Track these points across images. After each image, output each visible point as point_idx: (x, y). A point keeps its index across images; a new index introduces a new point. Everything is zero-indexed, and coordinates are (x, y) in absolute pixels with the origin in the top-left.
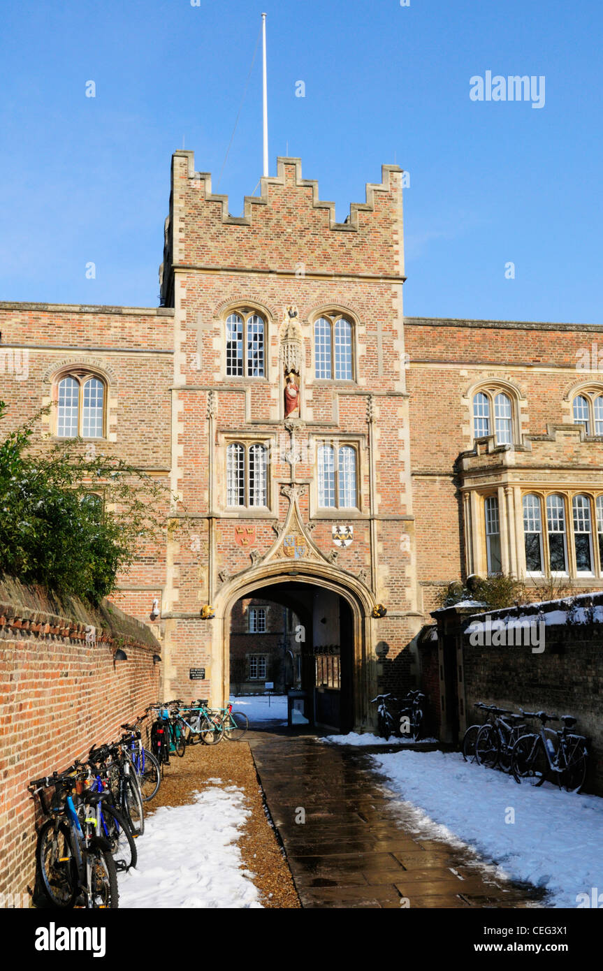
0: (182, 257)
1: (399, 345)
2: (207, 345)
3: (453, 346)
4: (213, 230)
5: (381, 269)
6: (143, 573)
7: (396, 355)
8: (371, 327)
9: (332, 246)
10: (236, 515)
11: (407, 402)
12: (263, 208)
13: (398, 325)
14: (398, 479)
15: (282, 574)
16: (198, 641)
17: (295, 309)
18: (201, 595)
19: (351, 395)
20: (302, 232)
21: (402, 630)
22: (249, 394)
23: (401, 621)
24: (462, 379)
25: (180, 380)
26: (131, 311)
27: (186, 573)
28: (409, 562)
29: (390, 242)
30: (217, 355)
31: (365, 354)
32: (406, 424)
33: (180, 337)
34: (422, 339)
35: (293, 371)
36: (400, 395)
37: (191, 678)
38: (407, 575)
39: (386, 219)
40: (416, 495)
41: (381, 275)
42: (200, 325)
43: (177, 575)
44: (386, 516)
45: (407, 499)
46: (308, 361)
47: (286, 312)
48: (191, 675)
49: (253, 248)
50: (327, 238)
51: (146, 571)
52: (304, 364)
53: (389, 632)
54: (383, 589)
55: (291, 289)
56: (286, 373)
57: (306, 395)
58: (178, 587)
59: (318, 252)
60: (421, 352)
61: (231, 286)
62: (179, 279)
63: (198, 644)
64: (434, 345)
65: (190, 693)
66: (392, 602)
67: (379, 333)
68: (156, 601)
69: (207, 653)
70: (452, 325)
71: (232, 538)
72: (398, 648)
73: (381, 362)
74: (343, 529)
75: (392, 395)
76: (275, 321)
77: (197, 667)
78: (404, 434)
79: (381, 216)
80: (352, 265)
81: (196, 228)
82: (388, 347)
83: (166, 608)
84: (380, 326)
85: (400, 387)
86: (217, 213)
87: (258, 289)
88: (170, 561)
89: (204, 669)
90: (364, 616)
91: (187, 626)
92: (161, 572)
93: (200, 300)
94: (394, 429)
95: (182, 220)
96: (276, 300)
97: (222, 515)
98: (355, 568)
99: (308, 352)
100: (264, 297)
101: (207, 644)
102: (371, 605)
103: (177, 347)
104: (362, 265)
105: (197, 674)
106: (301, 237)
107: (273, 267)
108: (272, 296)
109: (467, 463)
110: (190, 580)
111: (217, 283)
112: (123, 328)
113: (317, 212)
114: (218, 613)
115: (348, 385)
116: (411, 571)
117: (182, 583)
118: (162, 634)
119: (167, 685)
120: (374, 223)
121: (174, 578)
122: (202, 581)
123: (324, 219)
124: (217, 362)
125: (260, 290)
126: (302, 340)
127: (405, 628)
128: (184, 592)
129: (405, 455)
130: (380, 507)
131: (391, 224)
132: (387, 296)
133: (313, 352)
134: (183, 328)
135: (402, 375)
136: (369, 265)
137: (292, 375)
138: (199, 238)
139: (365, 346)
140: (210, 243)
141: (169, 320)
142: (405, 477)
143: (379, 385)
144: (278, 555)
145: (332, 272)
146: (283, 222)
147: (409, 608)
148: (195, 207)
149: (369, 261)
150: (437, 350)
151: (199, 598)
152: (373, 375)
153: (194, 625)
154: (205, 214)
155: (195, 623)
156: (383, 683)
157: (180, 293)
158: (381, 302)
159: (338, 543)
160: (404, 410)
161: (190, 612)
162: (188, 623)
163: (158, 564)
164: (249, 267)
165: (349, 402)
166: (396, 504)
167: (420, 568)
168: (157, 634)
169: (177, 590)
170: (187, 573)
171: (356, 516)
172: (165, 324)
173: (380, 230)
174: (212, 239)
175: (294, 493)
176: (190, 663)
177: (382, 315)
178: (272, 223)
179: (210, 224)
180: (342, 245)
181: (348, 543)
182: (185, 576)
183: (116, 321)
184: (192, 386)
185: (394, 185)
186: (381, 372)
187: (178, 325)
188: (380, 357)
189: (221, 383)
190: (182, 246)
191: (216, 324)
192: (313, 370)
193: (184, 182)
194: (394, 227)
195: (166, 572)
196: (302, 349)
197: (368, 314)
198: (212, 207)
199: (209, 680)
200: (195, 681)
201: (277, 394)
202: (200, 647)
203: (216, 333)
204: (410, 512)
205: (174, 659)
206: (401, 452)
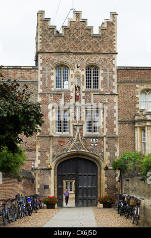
0: (41, 48)
1: (115, 77)
2: (49, 78)
3: (134, 76)
4: (51, 38)
5: (109, 50)
7: (114, 80)
8: (105, 70)
9: (92, 42)
10: (59, 136)
11: (117, 96)
12: (68, 30)
13: (115, 70)
14: (113, 123)
15: (74, 155)
16: (46, 176)
17: (79, 65)
18: (47, 162)
19: (98, 94)
20: (82, 38)
21: (113, 174)
22: (63, 95)
24: (137, 88)
25: (40, 91)
26: (24, 68)
27: (42, 154)
28: (116, 151)
29: (112, 40)
30: (52, 81)
31: (103, 80)
32: (117, 104)
33: (40, 76)
34: (123, 74)
35: (78, 87)
36: (115, 94)
37: (44, 188)
38: (116, 155)
39: (111, 32)
40: (119, 129)
41: (109, 52)
42: (47, 72)
43: (39, 155)
44: (109, 136)
45: (116, 130)
46: (83, 83)
47: (76, 66)
49: (65, 44)
50: (90, 40)
51: (30, 154)
52: (82, 84)
53: (109, 174)
54: (107, 160)
55: (78, 58)
56: (76, 88)
57: (83, 95)
59: (87, 45)
60: (122, 79)
61: (57, 58)
62: (40, 56)
64: (127, 76)
65: (44, 193)
66: (110, 164)
67: (108, 73)
68: (33, 164)
69: (49, 180)
70: (133, 69)
71: (57, 143)
72: (112, 179)
73: (108, 83)
74: (94, 140)
75: (112, 94)
76: (72, 70)
77: (46, 185)
78: (116, 108)
79: (109, 31)
80: (99, 49)
81: (45, 38)
82: (111, 77)
83: (36, 166)
84: (108, 70)
85: (115, 91)
86: (52, 33)
87: (66, 58)
88: (37, 151)
89: (48, 185)
90: (101, 169)
91: (43, 172)
93: (47, 63)
94: (112, 106)
95: (41, 35)
96: (73, 62)
97: (54, 136)
98: (98, 153)
99: (83, 80)
100: (69, 61)
101: (49, 177)
102: (103, 165)
103: (39, 79)
104: (102, 49)
105: (46, 187)
106: (81, 40)
107: (72, 51)
108: (71, 61)
109: (136, 118)
110: (44, 157)
111: (53, 57)
112: (21, 73)
113: (87, 31)
114: (53, 167)
115: (97, 91)
117: (41, 158)
118: (35, 174)
119: (37, 190)
120: (107, 34)
122: (48, 157)
123: (89, 33)
124: (53, 84)
125: (67, 59)
126: (81, 76)
128: (42, 161)
129: (116, 115)
130: (107, 133)
131: (113, 34)
132: (111, 59)
133: (85, 80)
134: (41, 73)
135: (116, 87)
136: (105, 49)
137: (77, 88)
138: (46, 41)
139: (103, 77)
140: (50, 43)
141: (37, 70)
142: (116, 122)
143: (108, 91)
144: (72, 149)
145: (92, 52)
146: (75, 35)
148: (45, 31)
149: (105, 48)
150: (128, 78)
151: (47, 163)
152: (105, 88)
153: (45, 171)
154: (48, 33)
156: (106, 190)
157: (40, 61)
158: (109, 61)
159: (92, 145)
160: (116, 100)
161: (44, 167)
163: (33, 152)
164: (63, 51)
165: (97, 97)
166: (112, 132)
167: (120, 153)
168: (34, 174)
169: (40, 160)
171: (99, 136)
172: (35, 72)
173: (109, 36)
174: (51, 42)
175: (78, 128)
176: (44, 183)
177: (109, 66)
178: (71, 35)
179: (50, 36)
180: (96, 42)
181: (96, 145)
183: (19, 72)
184: (44, 93)
185: (114, 19)
186: (108, 86)
187: (39, 72)
188: (108, 81)
189: (54, 91)
190: (41, 45)
191: (52, 71)
192: (85, 86)
193: (41, 22)
194: (114, 35)
195: (36, 154)
196: (82, 79)
197: (104, 66)
198: (51, 30)
199: (50, 189)
201: (73, 95)
202: (47, 178)
203: (52, 74)
204: (117, 134)
205: (39, 182)
206: (115, 114)
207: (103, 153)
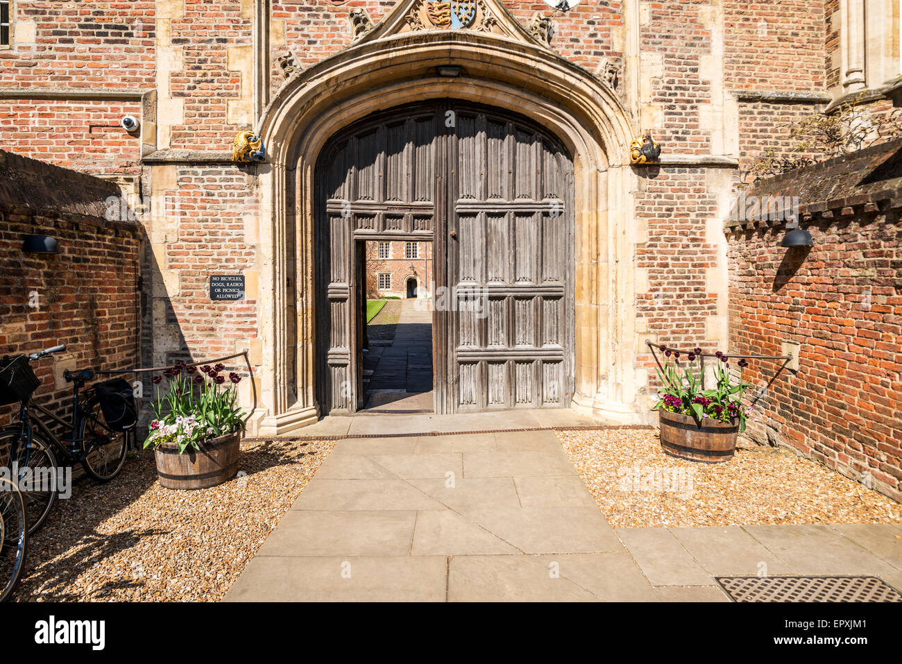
6: (103, 62)
16: (228, 214)
18: (235, 111)
21: (691, 196)
23: (689, 176)
27: (201, 61)
28: (706, 49)
37: (213, 296)
38: (703, 75)
43: (179, 66)
48: (212, 289)
51: (111, 58)
53: (663, 199)
54: (649, 105)
58: (182, 95)
63: (230, 221)
65: (212, 329)
66: (668, 134)
69: (250, 239)
72: (683, 234)
77: (226, 272)
88: (163, 35)
89: (243, 277)
91: (202, 180)
92: (143, 59)
98: (590, 57)
101: (247, 221)
105: (226, 288)
110: (209, 78)
114: (275, 153)
116: (712, 67)
117: (192, 84)
119: (159, 311)
121: (173, 74)
122: (237, 80)
127: (698, 191)
128: (197, 104)
144: (413, 21)
147: (705, 148)
151: (231, 118)
153: (217, 177)
155: (220, 173)
156: (645, 309)
161: (210, 149)
162: (204, 173)
163: (136, 41)
167: (731, 62)
169: (181, 100)
170: (205, 61)
176: (211, 263)
182: (199, 68)
195: (153, 59)
199: (254, 302)
200: (222, 305)
202: (231, 227)
207: (619, 56)
